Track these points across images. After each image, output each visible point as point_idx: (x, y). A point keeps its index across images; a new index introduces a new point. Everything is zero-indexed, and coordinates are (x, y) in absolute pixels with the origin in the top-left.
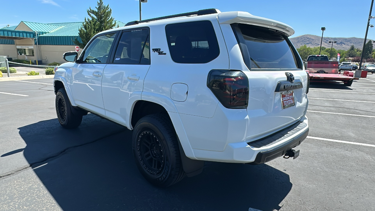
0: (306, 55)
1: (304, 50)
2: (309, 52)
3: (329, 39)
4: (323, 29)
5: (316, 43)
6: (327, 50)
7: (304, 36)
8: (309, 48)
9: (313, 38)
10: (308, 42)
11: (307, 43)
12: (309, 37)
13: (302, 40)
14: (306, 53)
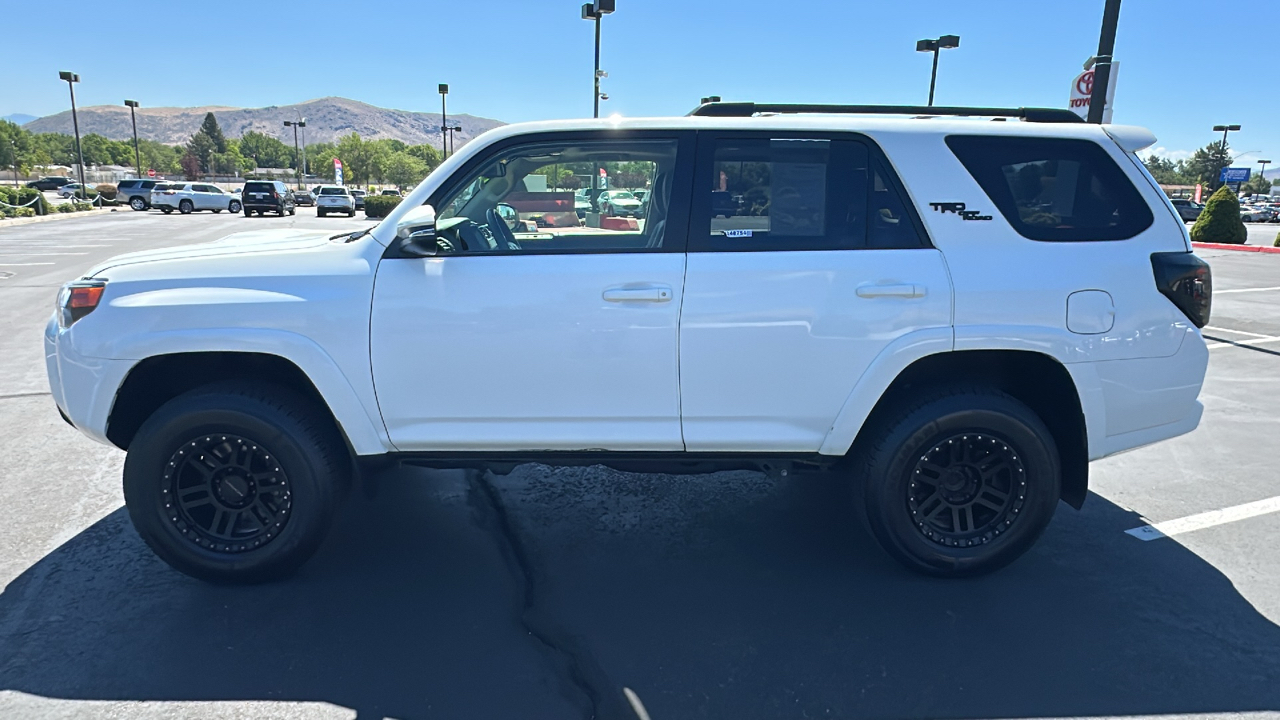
0: (362, 166)
1: (353, 148)
2: (371, 155)
3: (402, 116)
4: (443, 89)
5: (365, 128)
6: (412, 150)
7: (326, 103)
8: (367, 144)
9: (356, 111)
10: (340, 123)
11: (337, 126)
12: (340, 105)
13: (320, 114)
14: (363, 161)
